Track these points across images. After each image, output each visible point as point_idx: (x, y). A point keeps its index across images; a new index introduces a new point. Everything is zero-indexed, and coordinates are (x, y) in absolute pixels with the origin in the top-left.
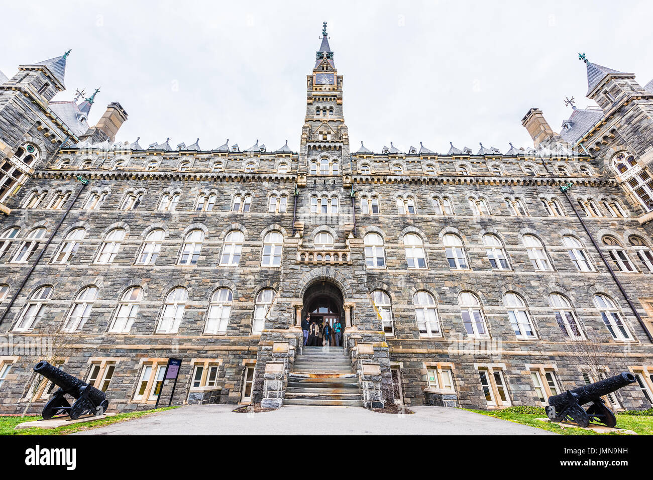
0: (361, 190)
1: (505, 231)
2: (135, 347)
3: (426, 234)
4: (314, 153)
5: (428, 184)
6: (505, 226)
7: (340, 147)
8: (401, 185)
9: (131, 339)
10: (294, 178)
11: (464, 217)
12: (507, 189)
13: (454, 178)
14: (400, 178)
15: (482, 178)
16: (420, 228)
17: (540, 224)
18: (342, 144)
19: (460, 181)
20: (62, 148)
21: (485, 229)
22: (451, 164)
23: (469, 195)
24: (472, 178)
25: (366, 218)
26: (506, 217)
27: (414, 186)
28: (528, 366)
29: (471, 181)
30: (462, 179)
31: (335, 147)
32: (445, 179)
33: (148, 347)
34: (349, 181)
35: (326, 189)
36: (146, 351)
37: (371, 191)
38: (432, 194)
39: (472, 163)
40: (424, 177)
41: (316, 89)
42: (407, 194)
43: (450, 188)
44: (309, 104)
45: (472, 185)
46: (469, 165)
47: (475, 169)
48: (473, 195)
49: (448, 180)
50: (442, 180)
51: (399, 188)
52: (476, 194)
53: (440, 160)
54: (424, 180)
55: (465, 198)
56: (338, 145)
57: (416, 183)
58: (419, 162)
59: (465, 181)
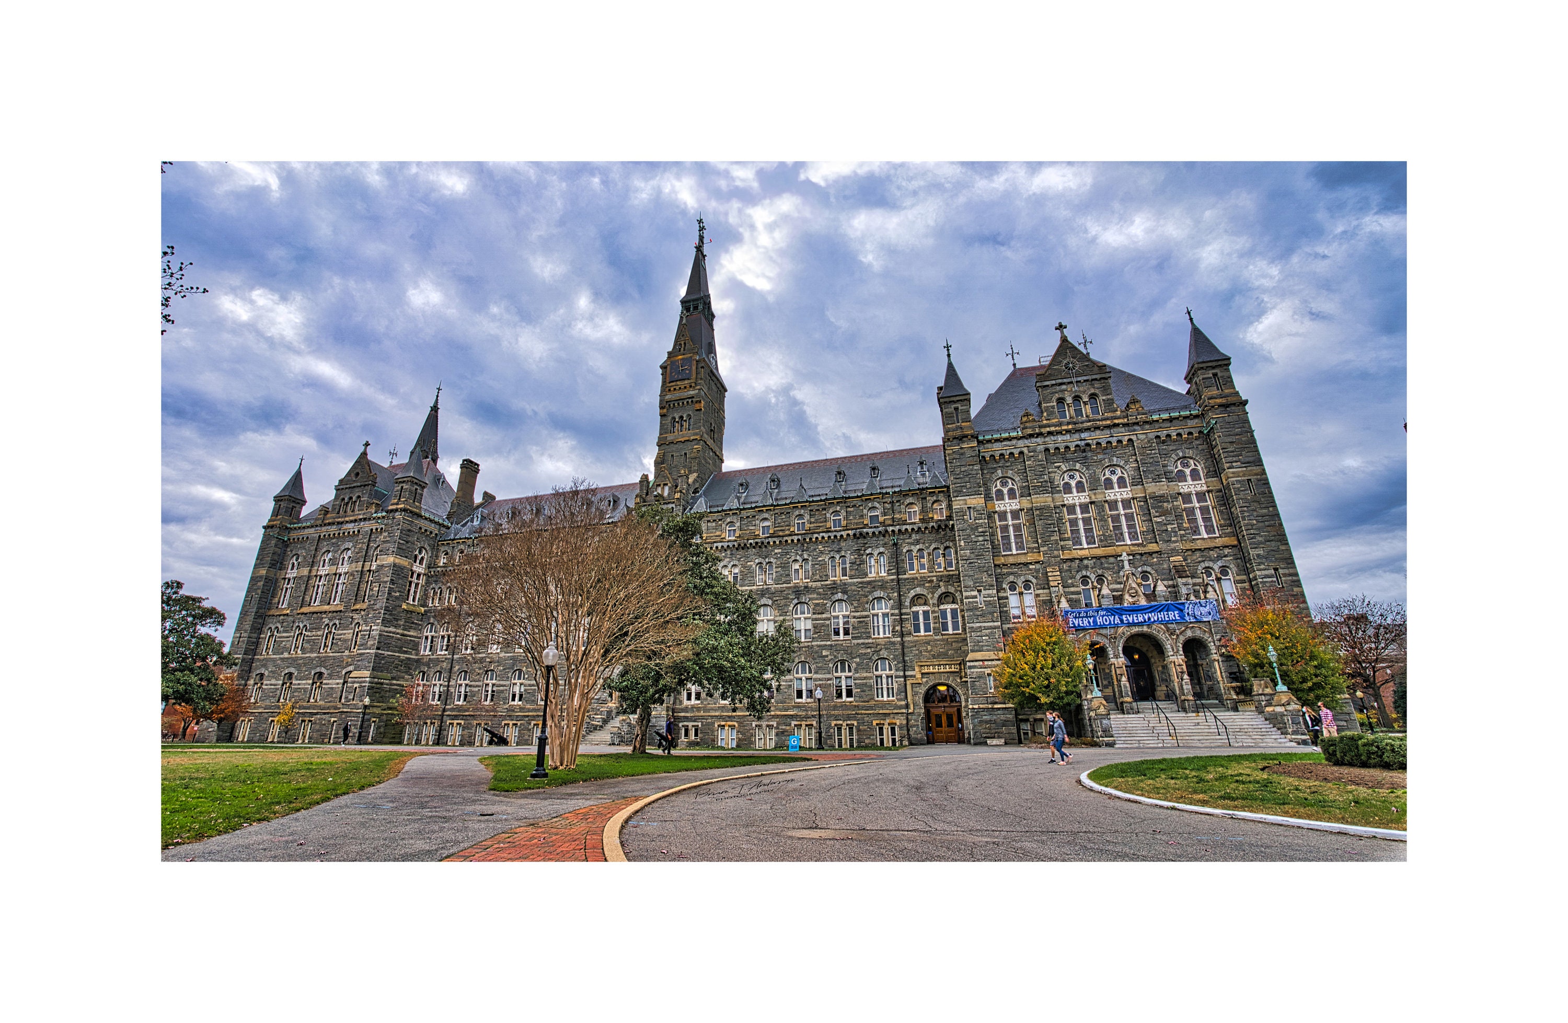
1: (817, 599)
2: (527, 714)
5: (754, 547)
6: (819, 594)
7: (673, 508)
8: (728, 552)
9: (524, 708)
11: (781, 586)
12: (835, 547)
13: (781, 539)
14: (727, 544)
15: (810, 536)
17: (853, 588)
18: (673, 505)
19: (786, 541)
20: (439, 541)
21: (798, 599)
22: (788, 515)
23: (793, 558)
24: (800, 537)
26: (823, 583)
27: (741, 552)
28: (793, 723)
29: (798, 540)
30: (789, 539)
32: (771, 541)
33: (535, 714)
36: (534, 716)
38: (757, 561)
39: (811, 510)
40: (750, 541)
41: (670, 390)
42: (732, 563)
43: (776, 551)
44: (662, 416)
45: (799, 545)
46: (806, 515)
47: (813, 520)
48: (798, 558)
49: (774, 542)
50: (769, 543)
51: (725, 557)
52: (801, 555)
53: (776, 511)
54: (751, 544)
55: (789, 563)
56: (670, 506)
57: (743, 548)
58: (754, 516)
59: (792, 541)
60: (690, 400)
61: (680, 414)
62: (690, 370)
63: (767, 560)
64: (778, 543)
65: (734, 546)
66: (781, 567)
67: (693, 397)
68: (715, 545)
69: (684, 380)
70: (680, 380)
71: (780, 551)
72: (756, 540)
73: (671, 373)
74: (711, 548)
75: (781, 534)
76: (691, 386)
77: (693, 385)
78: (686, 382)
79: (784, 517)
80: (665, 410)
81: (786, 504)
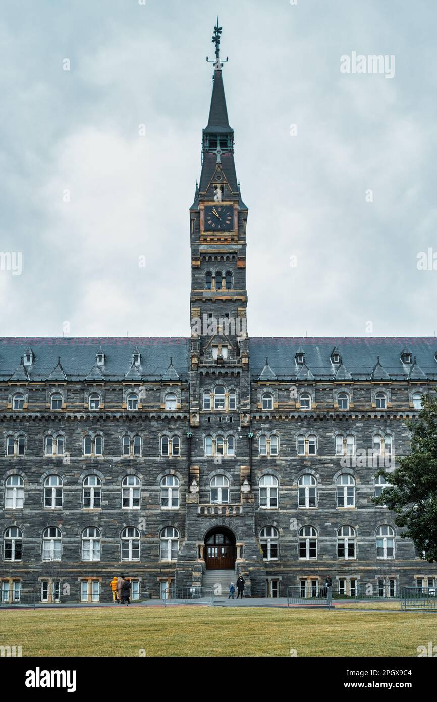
0: (260, 429)
3: (321, 475)
4: (208, 382)
5: (334, 420)
7: (239, 373)
8: (305, 422)
10: (185, 417)
13: (363, 414)
14: (305, 414)
15: (394, 413)
16: (316, 470)
18: (240, 370)
22: (368, 391)
23: (375, 432)
25: (264, 460)
27: (319, 423)
29: (382, 416)
30: (373, 415)
31: (232, 373)
34: (247, 419)
35: (221, 428)
37: (270, 429)
38: (337, 432)
39: (393, 389)
40: (331, 413)
41: (205, 240)
42: (309, 433)
43: (358, 425)
44: (194, 268)
45: (382, 421)
46: (388, 393)
47: (394, 398)
48: (381, 432)
49: (357, 416)
50: (351, 416)
51: (302, 426)
52: (384, 431)
53: (356, 387)
54: (331, 416)
55: (371, 437)
56: (236, 371)
57: (322, 420)
58: (332, 390)
59: (376, 416)
60: (231, 256)
61: (218, 269)
62: (232, 221)
63: (348, 432)
64: (360, 417)
65: (312, 416)
66: (362, 440)
67: (236, 253)
68: (292, 414)
69: (224, 230)
70: (218, 230)
71: (362, 425)
72: (338, 413)
73: (206, 220)
74: (287, 417)
75: (361, 408)
76: (233, 240)
77: (236, 238)
78: (226, 234)
79: (363, 393)
80: (199, 263)
81: (367, 381)
